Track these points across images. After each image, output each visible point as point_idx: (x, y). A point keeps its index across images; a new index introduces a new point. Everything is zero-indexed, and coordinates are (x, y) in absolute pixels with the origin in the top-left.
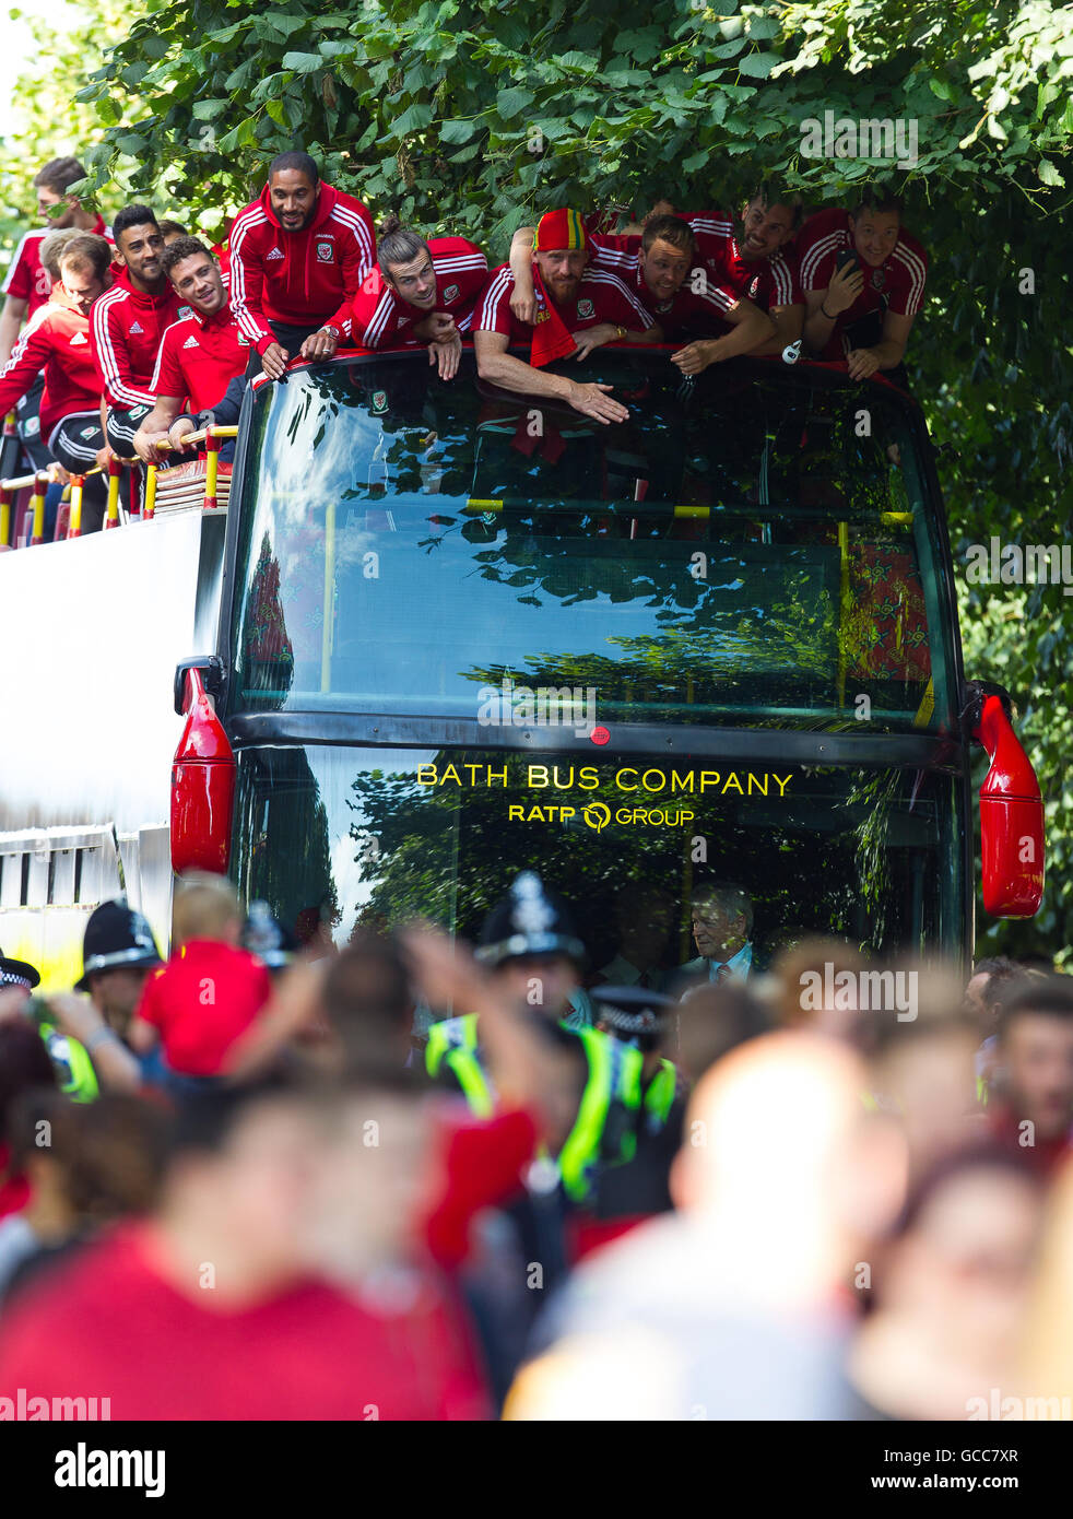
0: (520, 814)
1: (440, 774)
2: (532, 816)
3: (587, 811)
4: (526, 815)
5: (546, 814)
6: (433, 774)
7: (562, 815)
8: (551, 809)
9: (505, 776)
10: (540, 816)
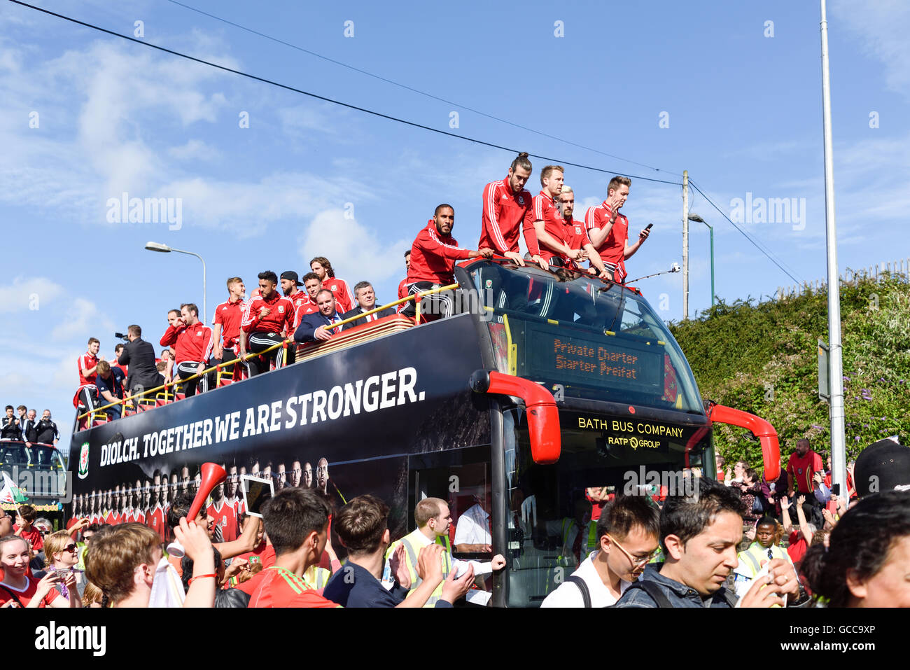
0: (612, 441)
1: (586, 423)
2: (615, 442)
3: (631, 440)
4: (614, 441)
5: (619, 441)
6: (584, 423)
7: (624, 442)
8: (621, 439)
9: (606, 425)
10: (618, 442)
